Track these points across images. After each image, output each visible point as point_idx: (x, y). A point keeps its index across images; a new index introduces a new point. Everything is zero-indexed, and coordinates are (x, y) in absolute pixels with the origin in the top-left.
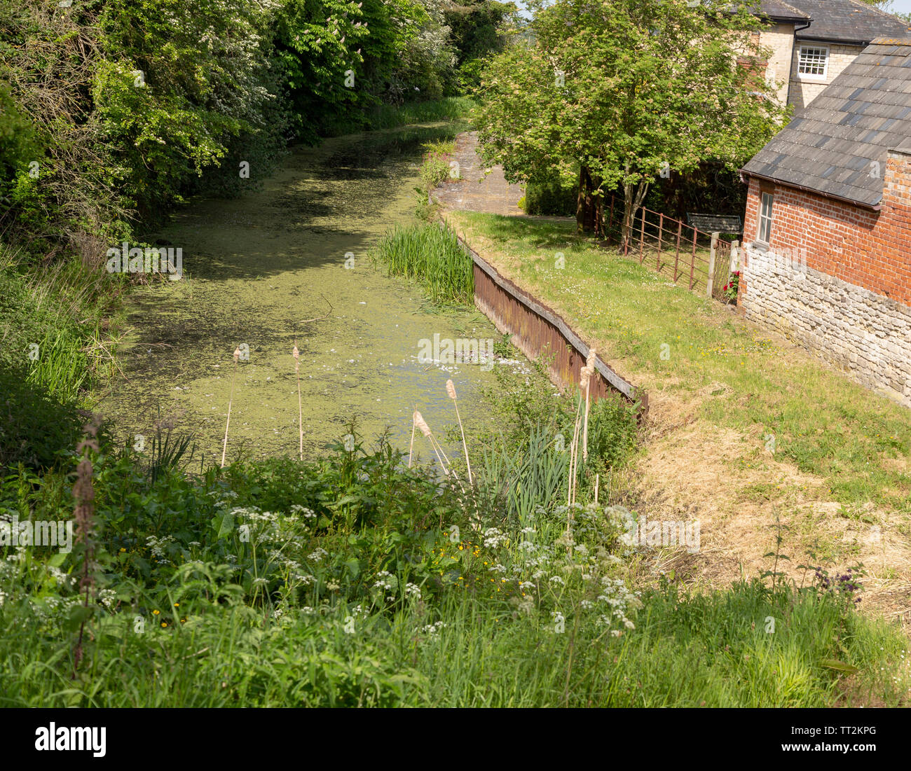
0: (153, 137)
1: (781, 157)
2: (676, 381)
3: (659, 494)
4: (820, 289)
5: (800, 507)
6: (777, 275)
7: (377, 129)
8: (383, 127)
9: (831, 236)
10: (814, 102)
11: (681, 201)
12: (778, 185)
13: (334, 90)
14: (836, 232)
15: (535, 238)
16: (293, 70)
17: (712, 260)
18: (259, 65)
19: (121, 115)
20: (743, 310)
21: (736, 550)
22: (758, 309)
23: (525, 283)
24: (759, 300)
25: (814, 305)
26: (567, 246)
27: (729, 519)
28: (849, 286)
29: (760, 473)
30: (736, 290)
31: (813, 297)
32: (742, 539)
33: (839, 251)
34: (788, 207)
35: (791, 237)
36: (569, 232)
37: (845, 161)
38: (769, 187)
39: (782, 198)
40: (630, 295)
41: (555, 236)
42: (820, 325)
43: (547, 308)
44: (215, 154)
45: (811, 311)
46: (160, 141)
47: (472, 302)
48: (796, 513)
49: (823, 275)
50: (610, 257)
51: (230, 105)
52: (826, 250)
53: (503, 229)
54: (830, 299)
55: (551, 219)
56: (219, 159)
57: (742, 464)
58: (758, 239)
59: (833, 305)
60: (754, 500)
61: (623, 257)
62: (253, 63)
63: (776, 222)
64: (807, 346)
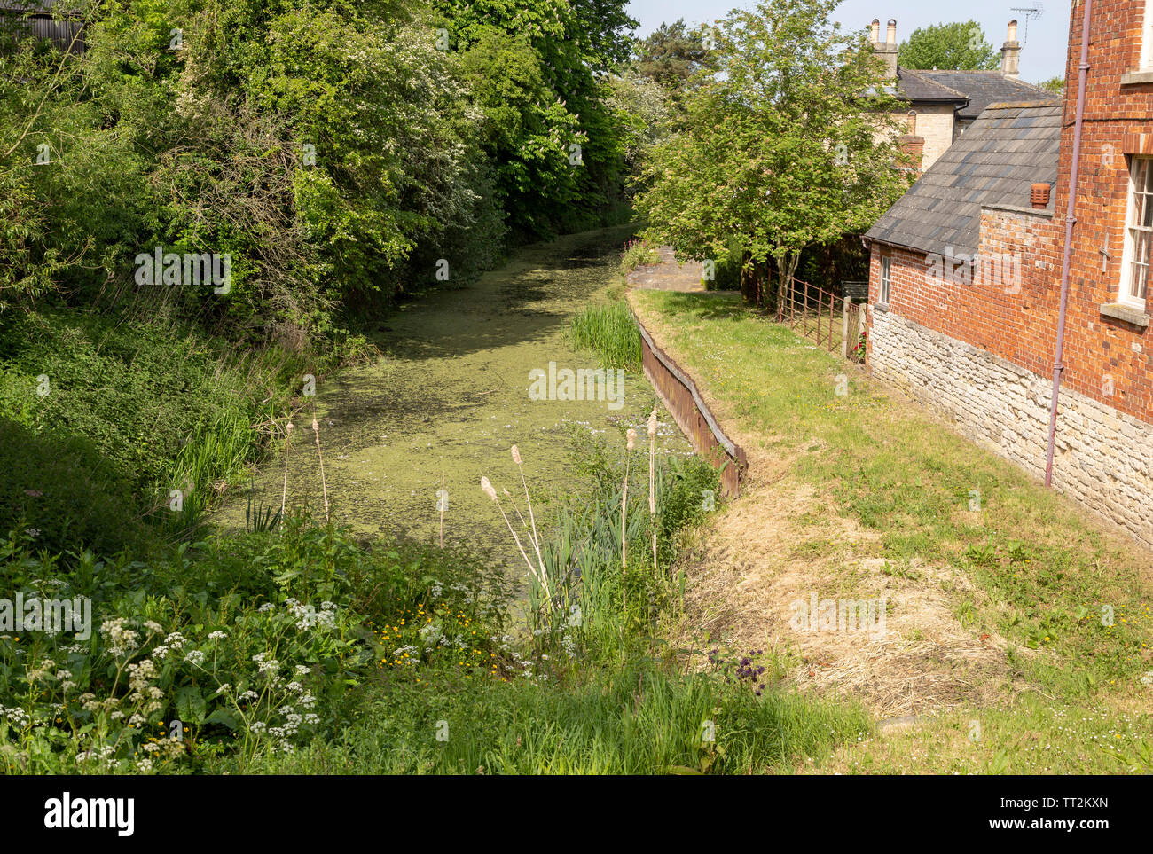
0: (345, 235)
1: (898, 221)
2: (778, 438)
3: (723, 551)
4: (930, 345)
5: (846, 564)
6: (895, 334)
7: (614, 225)
8: (620, 223)
9: (938, 294)
10: (932, 168)
11: (838, 270)
12: (894, 248)
13: (560, 192)
14: (941, 290)
15: (702, 311)
16: (521, 176)
17: (845, 322)
18: (466, 171)
19: (318, 217)
20: (870, 369)
21: (774, 610)
22: (881, 367)
23: (675, 353)
24: (882, 359)
25: (926, 361)
26: (729, 316)
27: (777, 577)
28: (954, 341)
29: (820, 528)
30: (864, 349)
31: (925, 354)
32: (784, 598)
33: (944, 308)
34: (903, 269)
35: (906, 297)
36: (735, 304)
37: (950, 221)
38: (888, 251)
39: (898, 261)
40: (769, 358)
41: (720, 308)
42: (930, 380)
43: (685, 374)
44: (404, 249)
45: (924, 366)
46: (353, 239)
47: (641, 372)
48: (841, 571)
49: (932, 332)
50: (766, 325)
51: (441, 207)
52: (933, 308)
53: (675, 304)
54: (938, 354)
55: (727, 293)
56: (408, 253)
57: (806, 520)
58: (880, 301)
59: (941, 360)
60: (805, 557)
61: (778, 324)
62: (459, 169)
63: (893, 283)
64: (920, 400)
